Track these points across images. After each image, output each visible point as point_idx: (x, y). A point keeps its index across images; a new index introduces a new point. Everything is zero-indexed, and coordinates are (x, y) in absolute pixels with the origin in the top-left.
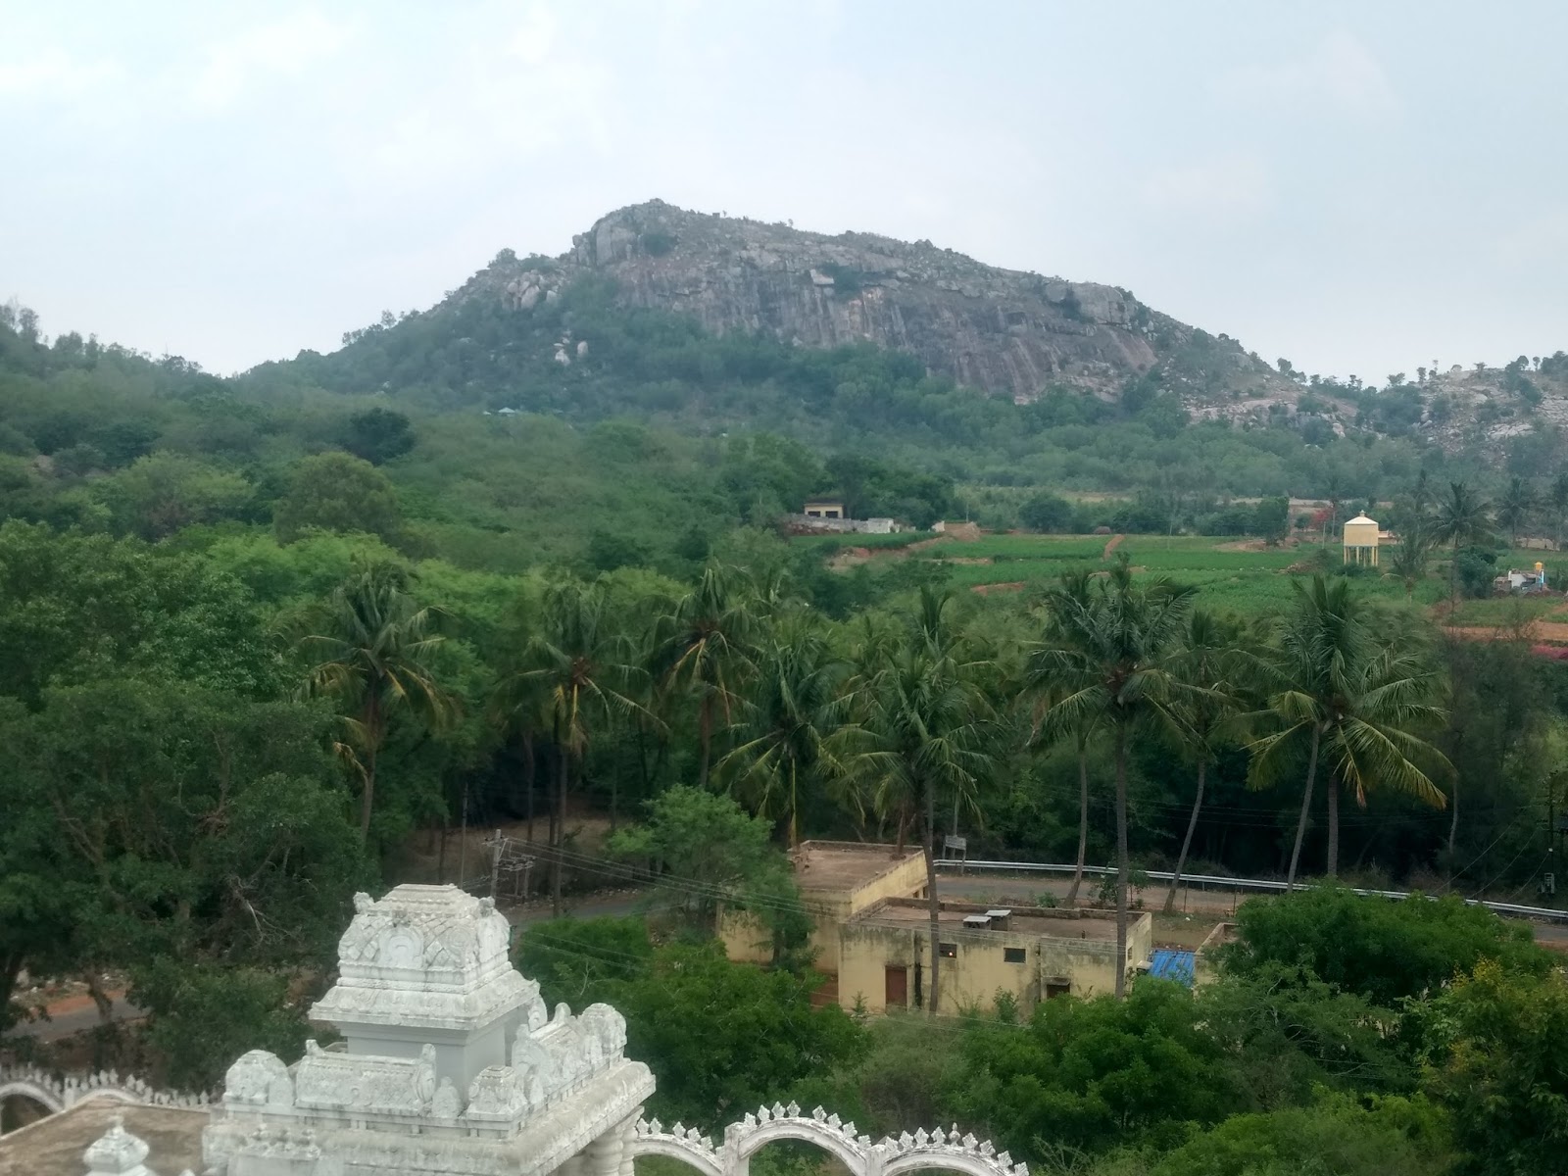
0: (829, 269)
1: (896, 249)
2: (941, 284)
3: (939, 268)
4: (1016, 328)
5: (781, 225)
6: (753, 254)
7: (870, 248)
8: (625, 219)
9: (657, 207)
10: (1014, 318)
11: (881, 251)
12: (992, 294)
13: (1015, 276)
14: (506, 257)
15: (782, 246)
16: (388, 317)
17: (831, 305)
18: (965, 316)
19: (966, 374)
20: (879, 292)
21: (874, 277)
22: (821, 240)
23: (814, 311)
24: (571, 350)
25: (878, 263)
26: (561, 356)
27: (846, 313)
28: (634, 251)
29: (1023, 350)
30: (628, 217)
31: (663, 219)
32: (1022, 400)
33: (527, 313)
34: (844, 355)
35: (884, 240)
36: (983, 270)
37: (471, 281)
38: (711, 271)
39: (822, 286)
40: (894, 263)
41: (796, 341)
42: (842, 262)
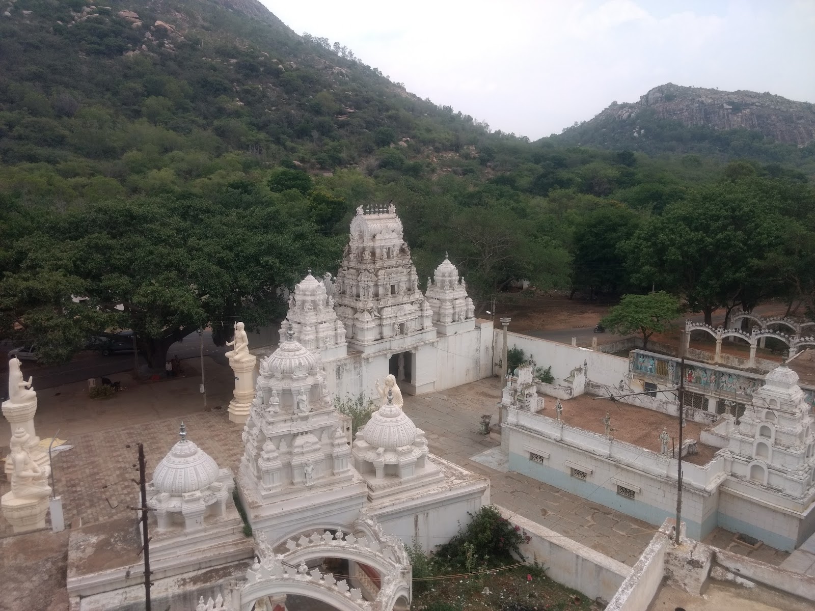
0: (729, 103)
1: (757, 95)
2: (773, 107)
3: (772, 101)
4: (800, 121)
5: (713, 89)
6: (703, 99)
7: (746, 95)
8: (659, 90)
9: (670, 85)
10: (799, 118)
11: (751, 96)
12: (791, 110)
13: (801, 103)
14: (615, 103)
15: (713, 96)
16: (576, 123)
17: (730, 115)
18: (780, 117)
19: (779, 137)
20: (748, 110)
21: (747, 105)
22: (728, 93)
23: (724, 117)
24: (639, 133)
25: (749, 100)
26: (636, 134)
27: (735, 118)
28: (661, 100)
29: (802, 129)
30: (660, 89)
31: (672, 89)
32: (801, 146)
33: (624, 121)
34: (735, 132)
35: (752, 92)
36: (789, 102)
37: (603, 112)
38: (687, 106)
39: (727, 109)
40: (754, 100)
41: (716, 128)
42: (736, 101)
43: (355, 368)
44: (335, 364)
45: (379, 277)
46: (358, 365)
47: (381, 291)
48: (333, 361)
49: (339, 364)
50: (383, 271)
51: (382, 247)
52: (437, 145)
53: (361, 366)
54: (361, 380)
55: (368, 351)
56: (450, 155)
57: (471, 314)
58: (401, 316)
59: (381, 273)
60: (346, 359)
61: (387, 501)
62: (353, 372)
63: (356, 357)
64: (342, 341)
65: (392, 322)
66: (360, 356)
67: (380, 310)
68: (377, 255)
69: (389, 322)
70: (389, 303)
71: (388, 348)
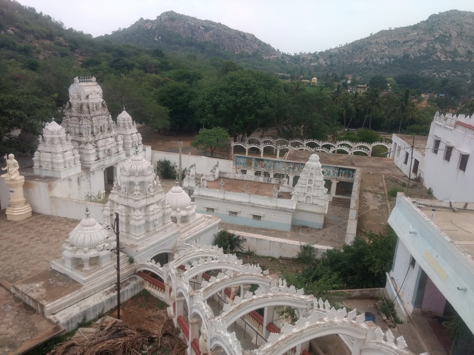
0: (203, 26)
1: (215, 24)
2: (223, 31)
3: (222, 28)
4: (235, 40)
5: (194, 17)
6: (190, 22)
7: (210, 23)
8: (166, 14)
9: (172, 12)
10: (235, 38)
11: (212, 24)
12: (231, 33)
13: (235, 30)
14: (142, 19)
15: (195, 21)
16: (120, 29)
17: (204, 33)
18: (227, 37)
19: (227, 47)
20: (212, 31)
21: (211, 29)
22: (202, 21)
23: (201, 34)
24: (158, 38)
25: (212, 26)
26: (156, 39)
27: (206, 35)
28: (168, 20)
29: (236, 44)
30: (167, 13)
31: (173, 15)
32: (236, 53)
33: (149, 30)
34: (206, 42)
35: (213, 22)
36: (230, 29)
37: (135, 23)
38: (182, 25)
39: (202, 30)
40: (214, 26)
41: (198, 39)
42: (206, 25)
43: (87, 178)
44: (76, 176)
45: (93, 122)
46: (89, 176)
47: (95, 130)
48: (76, 175)
49: (78, 176)
50: (95, 118)
51: (93, 104)
52: (36, 34)
53: (90, 176)
54: (91, 185)
55: (93, 167)
56: (47, 42)
57: (141, 143)
58: (108, 145)
59: (94, 119)
60: (82, 173)
61: (186, 234)
62: (86, 180)
63: (88, 171)
64: (78, 162)
65: (104, 149)
66: (89, 170)
67: (96, 142)
68: (90, 108)
69: (102, 149)
70: (101, 137)
71: (103, 164)
